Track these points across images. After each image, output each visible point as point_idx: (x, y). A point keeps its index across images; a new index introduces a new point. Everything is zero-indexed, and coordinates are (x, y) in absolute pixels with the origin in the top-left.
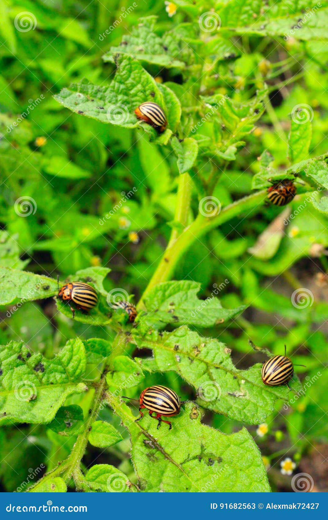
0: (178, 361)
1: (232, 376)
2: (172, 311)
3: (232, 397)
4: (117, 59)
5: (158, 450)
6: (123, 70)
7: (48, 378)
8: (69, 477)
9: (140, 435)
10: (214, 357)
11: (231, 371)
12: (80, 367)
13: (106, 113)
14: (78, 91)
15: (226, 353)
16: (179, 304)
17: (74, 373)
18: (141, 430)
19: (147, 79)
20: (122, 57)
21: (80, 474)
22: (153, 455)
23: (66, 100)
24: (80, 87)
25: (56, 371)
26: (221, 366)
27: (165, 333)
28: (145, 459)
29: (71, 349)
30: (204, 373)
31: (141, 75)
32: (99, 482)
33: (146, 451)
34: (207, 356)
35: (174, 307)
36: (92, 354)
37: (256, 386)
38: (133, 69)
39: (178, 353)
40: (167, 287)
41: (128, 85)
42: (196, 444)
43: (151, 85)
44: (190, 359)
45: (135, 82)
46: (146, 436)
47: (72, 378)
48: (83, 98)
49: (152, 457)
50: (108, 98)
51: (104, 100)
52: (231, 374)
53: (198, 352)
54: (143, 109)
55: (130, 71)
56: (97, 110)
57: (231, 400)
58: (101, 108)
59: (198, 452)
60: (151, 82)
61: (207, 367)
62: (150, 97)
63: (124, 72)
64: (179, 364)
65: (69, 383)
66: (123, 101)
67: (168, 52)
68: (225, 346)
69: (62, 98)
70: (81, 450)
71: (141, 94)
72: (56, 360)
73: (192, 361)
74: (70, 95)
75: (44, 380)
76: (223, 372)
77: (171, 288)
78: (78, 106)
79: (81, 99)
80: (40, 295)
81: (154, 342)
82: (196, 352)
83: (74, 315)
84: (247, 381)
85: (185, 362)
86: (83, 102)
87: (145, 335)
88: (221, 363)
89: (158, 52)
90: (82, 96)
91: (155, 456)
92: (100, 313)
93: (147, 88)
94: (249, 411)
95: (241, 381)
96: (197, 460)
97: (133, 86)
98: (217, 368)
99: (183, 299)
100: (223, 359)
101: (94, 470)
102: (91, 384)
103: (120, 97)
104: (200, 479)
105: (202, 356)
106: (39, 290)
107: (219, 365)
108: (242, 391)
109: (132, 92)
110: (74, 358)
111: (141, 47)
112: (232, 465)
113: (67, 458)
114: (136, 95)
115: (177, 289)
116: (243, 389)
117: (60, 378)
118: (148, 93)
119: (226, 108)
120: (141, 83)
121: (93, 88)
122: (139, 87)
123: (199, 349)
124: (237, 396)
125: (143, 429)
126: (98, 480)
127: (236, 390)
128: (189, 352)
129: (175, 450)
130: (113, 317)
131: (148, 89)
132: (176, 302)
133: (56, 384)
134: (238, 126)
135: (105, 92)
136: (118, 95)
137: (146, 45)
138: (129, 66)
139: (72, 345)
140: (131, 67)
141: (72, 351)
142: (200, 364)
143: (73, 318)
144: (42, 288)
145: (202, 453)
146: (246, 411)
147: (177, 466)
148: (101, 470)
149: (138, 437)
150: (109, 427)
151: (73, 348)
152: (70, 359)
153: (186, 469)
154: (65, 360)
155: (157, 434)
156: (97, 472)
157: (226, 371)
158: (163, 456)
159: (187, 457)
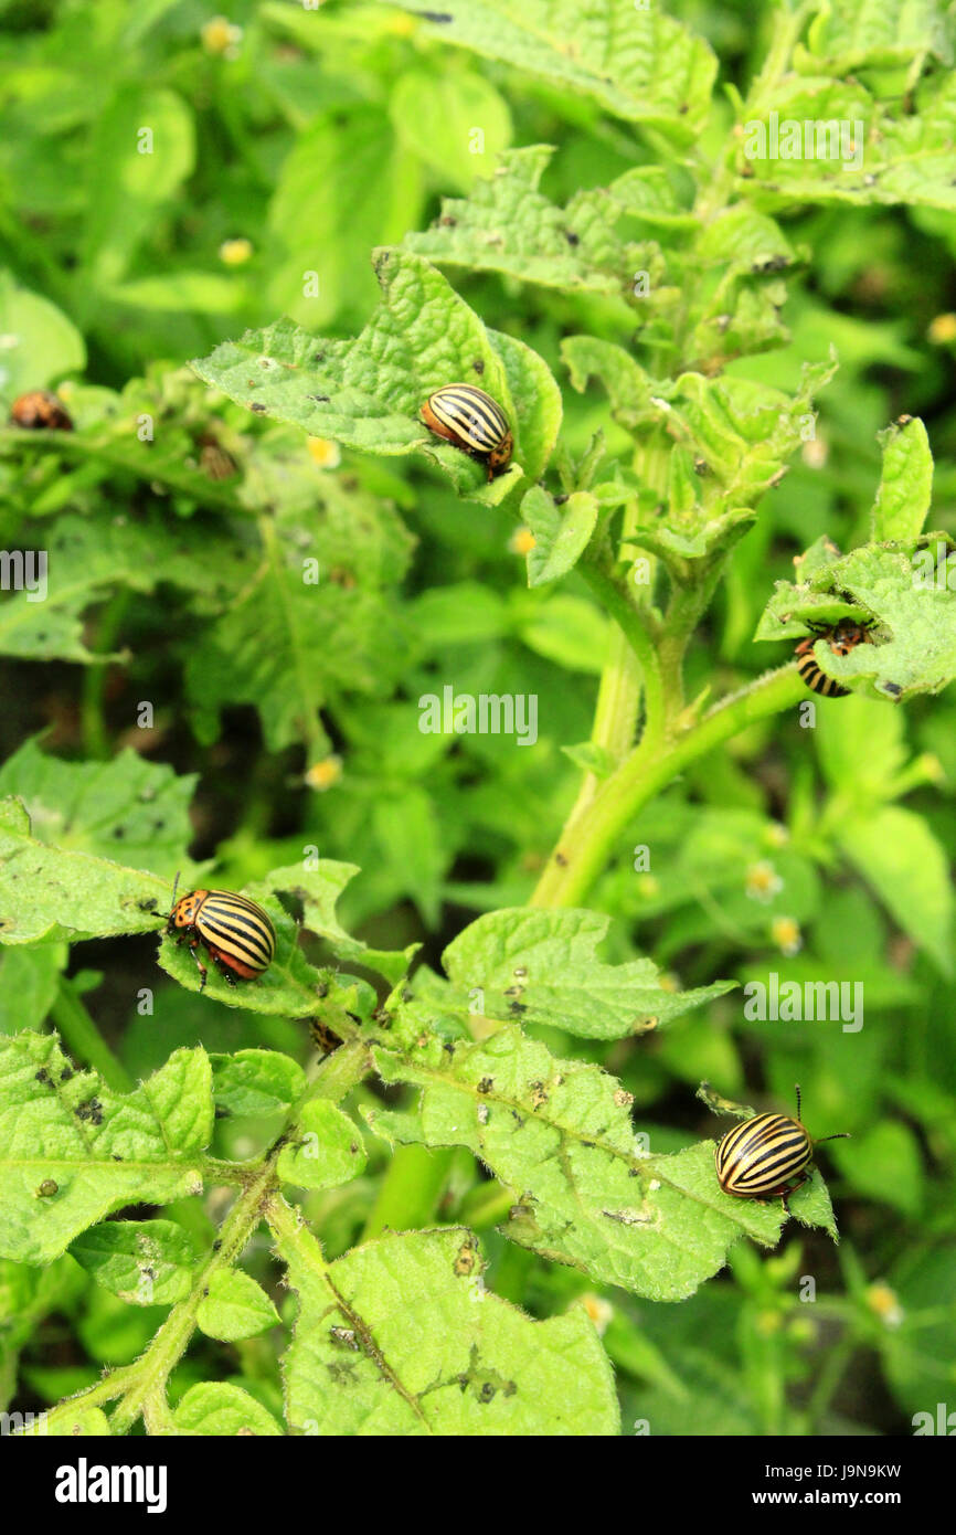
0: (482, 1120)
1: (626, 1169)
2: (518, 991)
3: (616, 1224)
4: (383, 267)
5: (368, 1354)
6: (400, 299)
7: (110, 1144)
8: (133, 1414)
9: (329, 1313)
10: (585, 1115)
11: (627, 1154)
12: (196, 1128)
13: (332, 412)
14: (266, 351)
15: (620, 1104)
16: (543, 976)
17: (183, 1140)
18: (337, 1300)
19: (467, 323)
20: (398, 263)
21: (163, 1405)
22: (348, 1368)
23: (225, 375)
24: (270, 339)
25: (137, 1126)
26: (602, 1140)
27: (463, 1044)
28: (321, 1376)
29: (180, 1074)
30: (550, 1156)
31: (449, 314)
33: (330, 1355)
34: (565, 1110)
35: (523, 981)
36: (250, 1093)
37: (690, 1198)
38: (428, 295)
39: (489, 1099)
40: (511, 923)
41: (410, 339)
42: (458, 1345)
43: (474, 339)
44: (515, 1116)
45: (431, 332)
46: (346, 1317)
47: (178, 1153)
48: (276, 371)
49: (342, 1374)
50: (349, 374)
51: (340, 379)
52: (625, 1162)
53: (542, 1100)
54: (438, 405)
55: (419, 301)
56: (307, 403)
57: (609, 1234)
58: (320, 400)
59: (462, 1366)
60: (474, 334)
61: (563, 1139)
62: (472, 374)
63: (403, 303)
64: (486, 1128)
65: (168, 1164)
66: (393, 382)
67: (580, 248)
68: (618, 1086)
69: (217, 369)
70: (175, 1345)
71: (446, 366)
72: (138, 1096)
73: (521, 1123)
74: (239, 361)
75: (98, 1146)
76: (604, 1157)
77: (523, 927)
78: (256, 391)
79: (269, 374)
80: (128, 923)
81: (430, 1070)
82: (536, 1098)
83: (204, 983)
84: (667, 1184)
85: (503, 1123)
86: (276, 380)
87: (412, 1048)
88: (603, 1131)
89: (549, 248)
90: (274, 364)
91: (354, 1371)
92: (292, 982)
93: (465, 347)
94: (656, 1262)
95: (649, 1183)
96: (456, 1388)
97: (427, 342)
98: (588, 1144)
99: (557, 960)
100: (609, 1122)
101: (195, 1398)
102: (230, 1173)
103: (385, 372)
105: (552, 1111)
106: (128, 909)
107: (596, 1137)
108: (648, 1209)
109: (423, 359)
110: (185, 1101)
111: (497, 233)
112: (539, 1404)
113: (133, 1363)
114: (432, 368)
115: (539, 933)
116: (650, 1203)
117: (144, 1146)
118: (466, 362)
119: (709, 412)
120: (448, 333)
121: (307, 346)
122: (444, 345)
123: (545, 1091)
124: (627, 1222)
125: (340, 1297)
127: (626, 1205)
128: (519, 1098)
129: (407, 1358)
130: (331, 996)
131: (469, 353)
132: (534, 966)
133: (129, 1161)
134: (744, 465)
135: (342, 356)
136: (379, 366)
137: (512, 228)
138: (417, 287)
139: (184, 1065)
140: (422, 290)
141: (182, 1081)
142: (540, 1131)
143: (202, 989)
144: (136, 905)
145: (472, 1369)
146: (644, 1263)
147: (408, 1401)
148: (210, 1398)
149: (321, 1319)
150: (249, 1285)
151: (184, 1072)
152: (175, 1102)
153: (428, 1410)
154: (161, 1101)
155: (372, 1312)
156: (200, 1402)
157: (613, 1155)
158: (377, 1373)
159: (436, 1377)
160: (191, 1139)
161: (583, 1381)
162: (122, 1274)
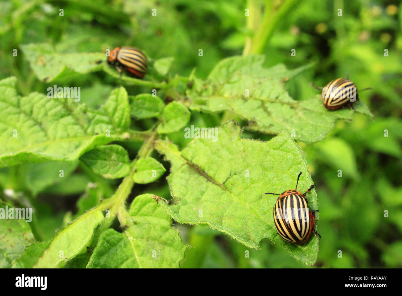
1: (289, 107)
5: (201, 174)
7: (93, 130)
8: (113, 216)
9: (183, 165)
10: (270, 94)
11: (288, 104)
12: (125, 117)
17: (120, 123)
21: (124, 210)
25: (102, 122)
26: (278, 100)
30: (259, 107)
32: (142, 215)
44: (243, 100)
47: (119, 129)
61: (263, 102)
72: (101, 110)
73: (246, 101)
75: (89, 130)
76: (279, 105)
81: (209, 96)
87: (202, 92)
88: (278, 97)
94: (307, 131)
98: (272, 102)
100: (279, 94)
101: (137, 202)
104: (242, 192)
105: (257, 96)
110: (119, 108)
112: (273, 171)
125: (187, 160)
126: (142, 212)
129: (217, 171)
133: (101, 134)
139: (117, 95)
141: (117, 101)
142: (254, 102)
144: (95, 62)
146: (303, 132)
147: (220, 186)
148: (142, 201)
149: (181, 167)
150: (151, 160)
151: (117, 98)
152: (115, 110)
153: (228, 187)
154: (110, 110)
155: (200, 161)
156: (138, 204)
157: (283, 104)
158: (205, 180)
159: (229, 174)
160: (123, 122)
161: (290, 156)
162: (103, 168)
